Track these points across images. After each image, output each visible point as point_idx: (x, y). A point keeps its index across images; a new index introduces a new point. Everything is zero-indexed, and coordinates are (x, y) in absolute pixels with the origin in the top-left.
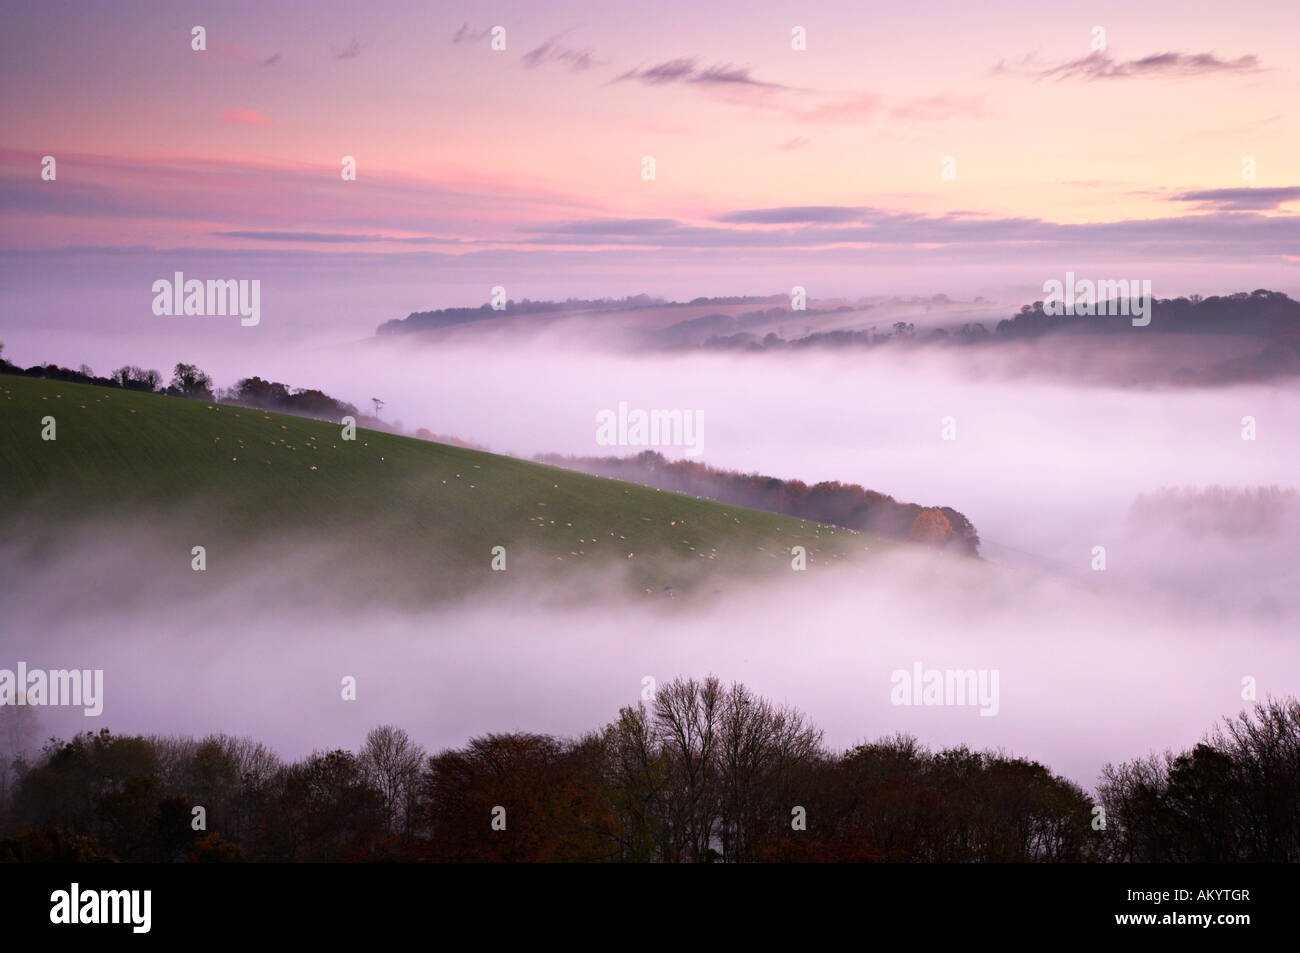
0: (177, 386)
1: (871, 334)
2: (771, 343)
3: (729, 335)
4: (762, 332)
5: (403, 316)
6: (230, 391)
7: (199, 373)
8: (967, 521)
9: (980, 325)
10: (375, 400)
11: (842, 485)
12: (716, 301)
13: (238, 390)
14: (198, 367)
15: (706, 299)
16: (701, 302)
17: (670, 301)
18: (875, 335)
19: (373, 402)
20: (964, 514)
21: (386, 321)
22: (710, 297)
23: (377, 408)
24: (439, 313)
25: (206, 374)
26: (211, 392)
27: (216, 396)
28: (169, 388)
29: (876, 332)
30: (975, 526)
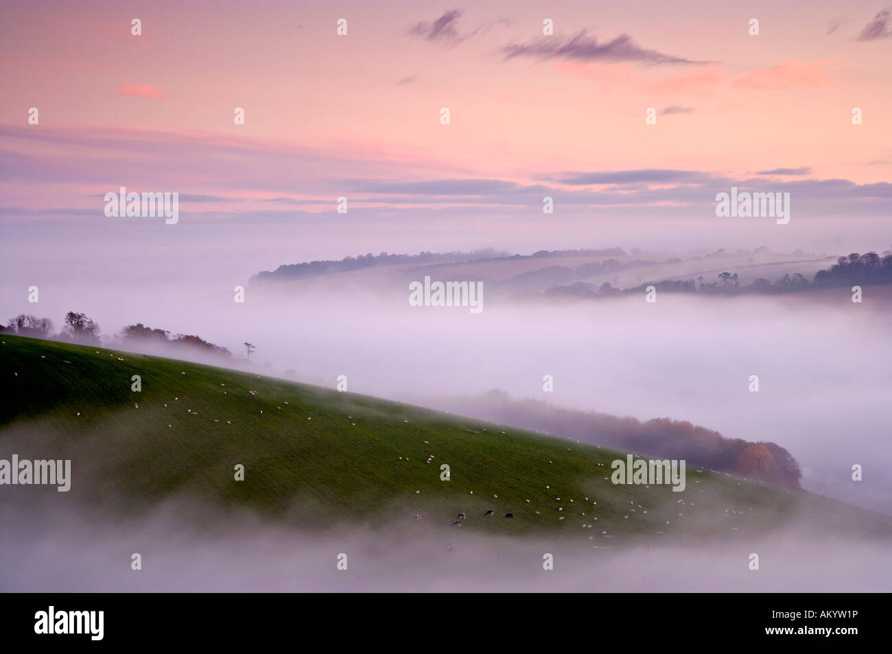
0: (68, 332)
1: (697, 285)
2: (608, 291)
3: (568, 284)
4: (597, 281)
5: (273, 268)
6: (116, 336)
7: (88, 320)
8: (790, 456)
9: (800, 276)
10: (246, 344)
11: (672, 422)
12: (555, 254)
13: (122, 336)
14: (87, 315)
15: (547, 252)
16: (542, 254)
17: (514, 253)
18: (702, 285)
19: (245, 345)
20: (787, 449)
21: (257, 273)
22: (551, 250)
23: (249, 352)
24: (305, 265)
25: (94, 321)
26: (99, 337)
27: (104, 341)
28: (61, 334)
29: (703, 281)
30: (797, 461)
